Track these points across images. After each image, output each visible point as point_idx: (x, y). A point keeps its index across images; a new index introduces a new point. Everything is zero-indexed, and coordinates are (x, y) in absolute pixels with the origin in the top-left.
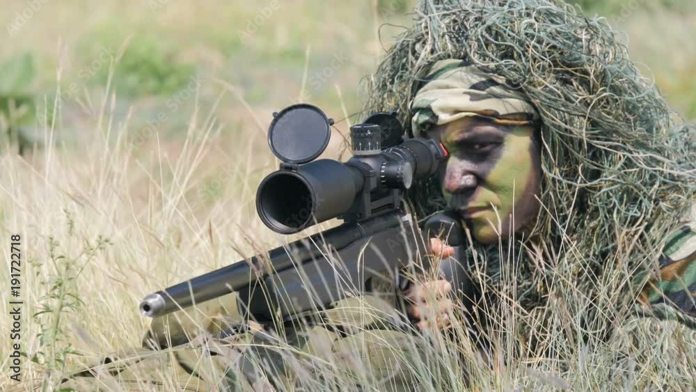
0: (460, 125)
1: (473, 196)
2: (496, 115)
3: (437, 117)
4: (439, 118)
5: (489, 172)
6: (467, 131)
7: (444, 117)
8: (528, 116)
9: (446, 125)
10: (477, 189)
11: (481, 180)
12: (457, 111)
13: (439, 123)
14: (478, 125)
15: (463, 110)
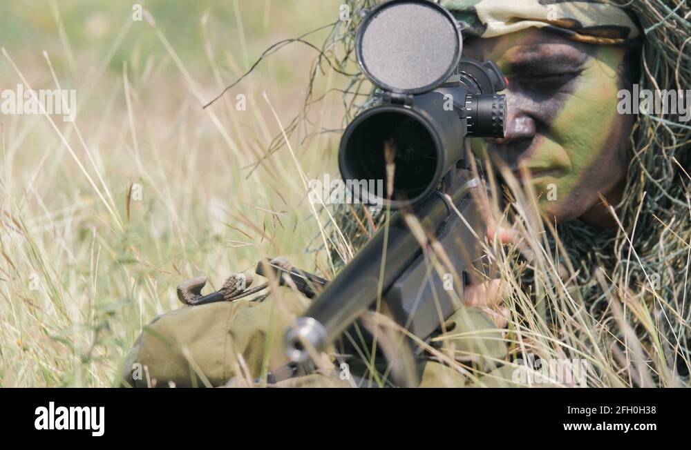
0: (520, 39)
1: (528, 151)
2: (577, 27)
3: (485, 26)
4: (488, 27)
5: (555, 113)
6: (532, 50)
7: (496, 27)
8: (623, 31)
9: (496, 39)
10: (534, 140)
11: (542, 125)
12: (516, 19)
13: (486, 35)
14: (548, 42)
15: (528, 17)
